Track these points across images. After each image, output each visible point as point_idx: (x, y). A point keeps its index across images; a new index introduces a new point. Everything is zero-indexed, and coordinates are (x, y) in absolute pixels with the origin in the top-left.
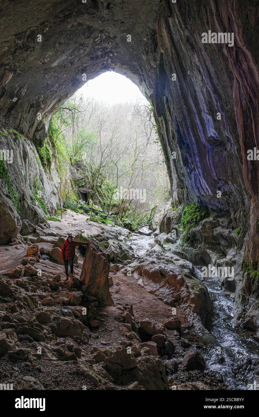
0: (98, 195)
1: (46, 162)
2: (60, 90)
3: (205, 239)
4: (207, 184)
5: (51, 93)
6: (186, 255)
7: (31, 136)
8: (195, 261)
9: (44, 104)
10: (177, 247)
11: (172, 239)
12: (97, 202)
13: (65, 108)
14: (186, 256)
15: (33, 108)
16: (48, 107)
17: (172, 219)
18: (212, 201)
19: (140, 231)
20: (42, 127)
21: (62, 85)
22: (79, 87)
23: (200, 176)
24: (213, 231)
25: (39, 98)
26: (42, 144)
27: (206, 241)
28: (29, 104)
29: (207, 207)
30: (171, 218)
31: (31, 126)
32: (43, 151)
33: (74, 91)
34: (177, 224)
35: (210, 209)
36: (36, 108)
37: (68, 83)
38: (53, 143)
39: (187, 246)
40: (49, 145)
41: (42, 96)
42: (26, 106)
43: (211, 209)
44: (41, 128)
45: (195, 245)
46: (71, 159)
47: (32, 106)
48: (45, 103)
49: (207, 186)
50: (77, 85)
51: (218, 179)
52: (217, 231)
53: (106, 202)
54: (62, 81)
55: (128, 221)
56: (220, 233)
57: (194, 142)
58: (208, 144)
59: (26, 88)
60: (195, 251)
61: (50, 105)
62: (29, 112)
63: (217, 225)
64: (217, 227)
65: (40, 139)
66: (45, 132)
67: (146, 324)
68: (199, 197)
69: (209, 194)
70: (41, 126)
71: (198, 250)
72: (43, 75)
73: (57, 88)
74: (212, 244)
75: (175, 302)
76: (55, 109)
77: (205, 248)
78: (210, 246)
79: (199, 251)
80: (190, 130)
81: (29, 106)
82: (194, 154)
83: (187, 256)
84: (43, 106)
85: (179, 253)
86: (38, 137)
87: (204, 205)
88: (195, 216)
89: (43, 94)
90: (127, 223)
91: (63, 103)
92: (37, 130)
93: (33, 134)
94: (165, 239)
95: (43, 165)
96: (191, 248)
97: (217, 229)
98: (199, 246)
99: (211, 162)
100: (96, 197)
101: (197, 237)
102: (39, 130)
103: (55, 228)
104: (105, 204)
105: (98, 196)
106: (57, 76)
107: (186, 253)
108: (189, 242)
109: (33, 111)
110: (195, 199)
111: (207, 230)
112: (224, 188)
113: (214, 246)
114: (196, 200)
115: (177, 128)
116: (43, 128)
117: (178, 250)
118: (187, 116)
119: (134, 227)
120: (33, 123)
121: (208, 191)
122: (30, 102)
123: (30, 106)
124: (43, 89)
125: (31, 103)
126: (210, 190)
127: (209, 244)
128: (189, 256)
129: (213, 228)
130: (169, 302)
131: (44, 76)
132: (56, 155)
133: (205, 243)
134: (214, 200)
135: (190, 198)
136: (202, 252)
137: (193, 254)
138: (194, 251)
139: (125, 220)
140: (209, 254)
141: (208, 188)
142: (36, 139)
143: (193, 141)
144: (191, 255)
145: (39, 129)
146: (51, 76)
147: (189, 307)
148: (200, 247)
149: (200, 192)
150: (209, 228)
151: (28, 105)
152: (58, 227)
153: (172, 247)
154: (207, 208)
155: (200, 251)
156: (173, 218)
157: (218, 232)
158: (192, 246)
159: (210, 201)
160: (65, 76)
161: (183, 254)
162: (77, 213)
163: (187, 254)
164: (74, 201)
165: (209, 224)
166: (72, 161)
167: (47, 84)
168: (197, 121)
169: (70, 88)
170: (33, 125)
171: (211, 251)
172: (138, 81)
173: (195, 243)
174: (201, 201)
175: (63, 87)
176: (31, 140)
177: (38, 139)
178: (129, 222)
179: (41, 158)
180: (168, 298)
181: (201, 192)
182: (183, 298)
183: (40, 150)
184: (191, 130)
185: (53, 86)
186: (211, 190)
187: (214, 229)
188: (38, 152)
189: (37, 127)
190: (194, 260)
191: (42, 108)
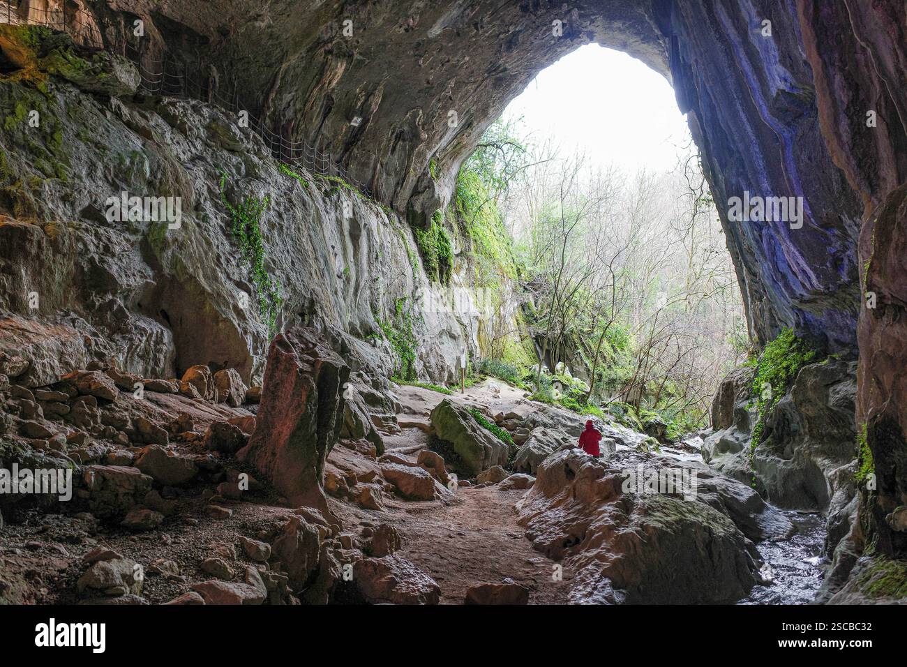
0: (583, 355)
1: (435, 264)
2: (463, 97)
3: (809, 427)
4: (802, 255)
5: (440, 105)
6: (760, 479)
7: (401, 204)
8: (785, 495)
9: (427, 131)
10: (739, 459)
11: (733, 440)
12: (582, 370)
13: (489, 145)
14: (761, 482)
15: (404, 140)
16: (441, 138)
17: (737, 386)
18: (838, 317)
19: (687, 442)
20: (427, 184)
21: (466, 84)
22: (516, 92)
23: (778, 232)
24: (827, 396)
25: (415, 118)
26: (427, 222)
27: (815, 432)
28: (393, 133)
29: (826, 336)
30: (734, 384)
31: (400, 183)
32: (430, 241)
33: (503, 102)
34: (747, 399)
35: (832, 342)
36: (411, 141)
37: (480, 79)
38: (465, 228)
39: (762, 452)
40: (451, 229)
41: (421, 112)
42: (387, 137)
43: (837, 341)
44: (425, 188)
45: (788, 449)
46: (518, 270)
47: (400, 136)
48: (430, 130)
49: (802, 262)
50: (509, 85)
51: (822, 226)
52: (838, 393)
53: (604, 373)
54: (462, 72)
55: (654, 417)
56: (845, 398)
57: (753, 138)
58: (781, 126)
59: (381, 95)
60: (785, 464)
61: (445, 134)
62: (393, 150)
63: (841, 375)
64: (839, 381)
65: (423, 212)
66: (433, 196)
67: (370, 569)
68: (800, 310)
69: (812, 285)
70: (425, 183)
71: (793, 462)
72: (413, 59)
73: (455, 90)
74: (832, 438)
75: (565, 546)
76: (464, 146)
77: (810, 454)
78: (826, 446)
79: (795, 466)
80: (739, 107)
81: (394, 136)
82: (756, 172)
83: (764, 480)
84: (424, 136)
85: (742, 473)
86: (418, 208)
87: (816, 333)
88: (784, 364)
89: (422, 108)
90: (652, 421)
91: (482, 132)
92: (416, 192)
93: (406, 201)
94: (718, 442)
95: (429, 270)
96: (772, 457)
97: (839, 387)
98: (796, 449)
99: (792, 177)
100: (579, 360)
101: (794, 426)
102: (419, 193)
103: (410, 396)
104: (600, 376)
105: (584, 358)
106: (448, 61)
107: (760, 473)
108: (769, 440)
109: (404, 148)
110: (790, 319)
111: (810, 394)
112: (849, 256)
113: (838, 445)
114: (792, 318)
115: (709, 115)
116: (429, 188)
117: (739, 467)
118: (727, 70)
119: (672, 435)
120: (405, 175)
121: (809, 278)
122: (394, 129)
123: (396, 139)
124: (421, 94)
125: (398, 131)
126: (811, 272)
127: (822, 439)
128: (768, 482)
129: (828, 386)
130: (548, 543)
131: (417, 61)
132: (472, 253)
133: (812, 437)
134: (842, 314)
135: (779, 319)
136: (803, 466)
137: (777, 475)
138: (780, 465)
139: (649, 413)
140: (821, 468)
141: (807, 269)
142: (414, 212)
143: (750, 134)
144: (774, 478)
145: (420, 189)
146: (433, 62)
147: (597, 561)
148: (799, 452)
149: (792, 289)
150: (815, 388)
151: (392, 135)
152: (416, 395)
153: (728, 460)
154: (825, 339)
155: (798, 464)
156: (739, 383)
157: (842, 394)
158: (779, 451)
159: (831, 319)
160: (467, 59)
161: (752, 475)
162: (512, 386)
163: (762, 476)
164: (520, 366)
165: (816, 376)
166: (522, 275)
167: (428, 83)
168: (741, 65)
169: (488, 92)
170: (404, 181)
171: (826, 462)
172: (660, 60)
173: (788, 443)
174: (807, 322)
175: (471, 88)
176: (399, 214)
177: (419, 212)
178: (659, 418)
179: (424, 254)
180: (551, 532)
181: (794, 287)
182: (592, 533)
183: (421, 236)
184: (741, 105)
185: (442, 86)
186: (815, 270)
187: (831, 390)
188: (416, 240)
189: (416, 187)
190: (781, 493)
191: (423, 141)
